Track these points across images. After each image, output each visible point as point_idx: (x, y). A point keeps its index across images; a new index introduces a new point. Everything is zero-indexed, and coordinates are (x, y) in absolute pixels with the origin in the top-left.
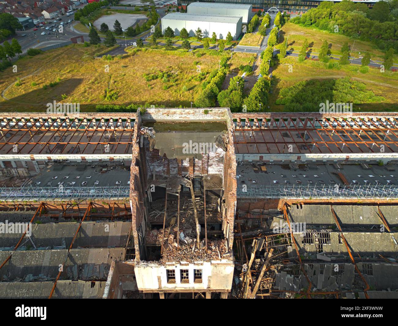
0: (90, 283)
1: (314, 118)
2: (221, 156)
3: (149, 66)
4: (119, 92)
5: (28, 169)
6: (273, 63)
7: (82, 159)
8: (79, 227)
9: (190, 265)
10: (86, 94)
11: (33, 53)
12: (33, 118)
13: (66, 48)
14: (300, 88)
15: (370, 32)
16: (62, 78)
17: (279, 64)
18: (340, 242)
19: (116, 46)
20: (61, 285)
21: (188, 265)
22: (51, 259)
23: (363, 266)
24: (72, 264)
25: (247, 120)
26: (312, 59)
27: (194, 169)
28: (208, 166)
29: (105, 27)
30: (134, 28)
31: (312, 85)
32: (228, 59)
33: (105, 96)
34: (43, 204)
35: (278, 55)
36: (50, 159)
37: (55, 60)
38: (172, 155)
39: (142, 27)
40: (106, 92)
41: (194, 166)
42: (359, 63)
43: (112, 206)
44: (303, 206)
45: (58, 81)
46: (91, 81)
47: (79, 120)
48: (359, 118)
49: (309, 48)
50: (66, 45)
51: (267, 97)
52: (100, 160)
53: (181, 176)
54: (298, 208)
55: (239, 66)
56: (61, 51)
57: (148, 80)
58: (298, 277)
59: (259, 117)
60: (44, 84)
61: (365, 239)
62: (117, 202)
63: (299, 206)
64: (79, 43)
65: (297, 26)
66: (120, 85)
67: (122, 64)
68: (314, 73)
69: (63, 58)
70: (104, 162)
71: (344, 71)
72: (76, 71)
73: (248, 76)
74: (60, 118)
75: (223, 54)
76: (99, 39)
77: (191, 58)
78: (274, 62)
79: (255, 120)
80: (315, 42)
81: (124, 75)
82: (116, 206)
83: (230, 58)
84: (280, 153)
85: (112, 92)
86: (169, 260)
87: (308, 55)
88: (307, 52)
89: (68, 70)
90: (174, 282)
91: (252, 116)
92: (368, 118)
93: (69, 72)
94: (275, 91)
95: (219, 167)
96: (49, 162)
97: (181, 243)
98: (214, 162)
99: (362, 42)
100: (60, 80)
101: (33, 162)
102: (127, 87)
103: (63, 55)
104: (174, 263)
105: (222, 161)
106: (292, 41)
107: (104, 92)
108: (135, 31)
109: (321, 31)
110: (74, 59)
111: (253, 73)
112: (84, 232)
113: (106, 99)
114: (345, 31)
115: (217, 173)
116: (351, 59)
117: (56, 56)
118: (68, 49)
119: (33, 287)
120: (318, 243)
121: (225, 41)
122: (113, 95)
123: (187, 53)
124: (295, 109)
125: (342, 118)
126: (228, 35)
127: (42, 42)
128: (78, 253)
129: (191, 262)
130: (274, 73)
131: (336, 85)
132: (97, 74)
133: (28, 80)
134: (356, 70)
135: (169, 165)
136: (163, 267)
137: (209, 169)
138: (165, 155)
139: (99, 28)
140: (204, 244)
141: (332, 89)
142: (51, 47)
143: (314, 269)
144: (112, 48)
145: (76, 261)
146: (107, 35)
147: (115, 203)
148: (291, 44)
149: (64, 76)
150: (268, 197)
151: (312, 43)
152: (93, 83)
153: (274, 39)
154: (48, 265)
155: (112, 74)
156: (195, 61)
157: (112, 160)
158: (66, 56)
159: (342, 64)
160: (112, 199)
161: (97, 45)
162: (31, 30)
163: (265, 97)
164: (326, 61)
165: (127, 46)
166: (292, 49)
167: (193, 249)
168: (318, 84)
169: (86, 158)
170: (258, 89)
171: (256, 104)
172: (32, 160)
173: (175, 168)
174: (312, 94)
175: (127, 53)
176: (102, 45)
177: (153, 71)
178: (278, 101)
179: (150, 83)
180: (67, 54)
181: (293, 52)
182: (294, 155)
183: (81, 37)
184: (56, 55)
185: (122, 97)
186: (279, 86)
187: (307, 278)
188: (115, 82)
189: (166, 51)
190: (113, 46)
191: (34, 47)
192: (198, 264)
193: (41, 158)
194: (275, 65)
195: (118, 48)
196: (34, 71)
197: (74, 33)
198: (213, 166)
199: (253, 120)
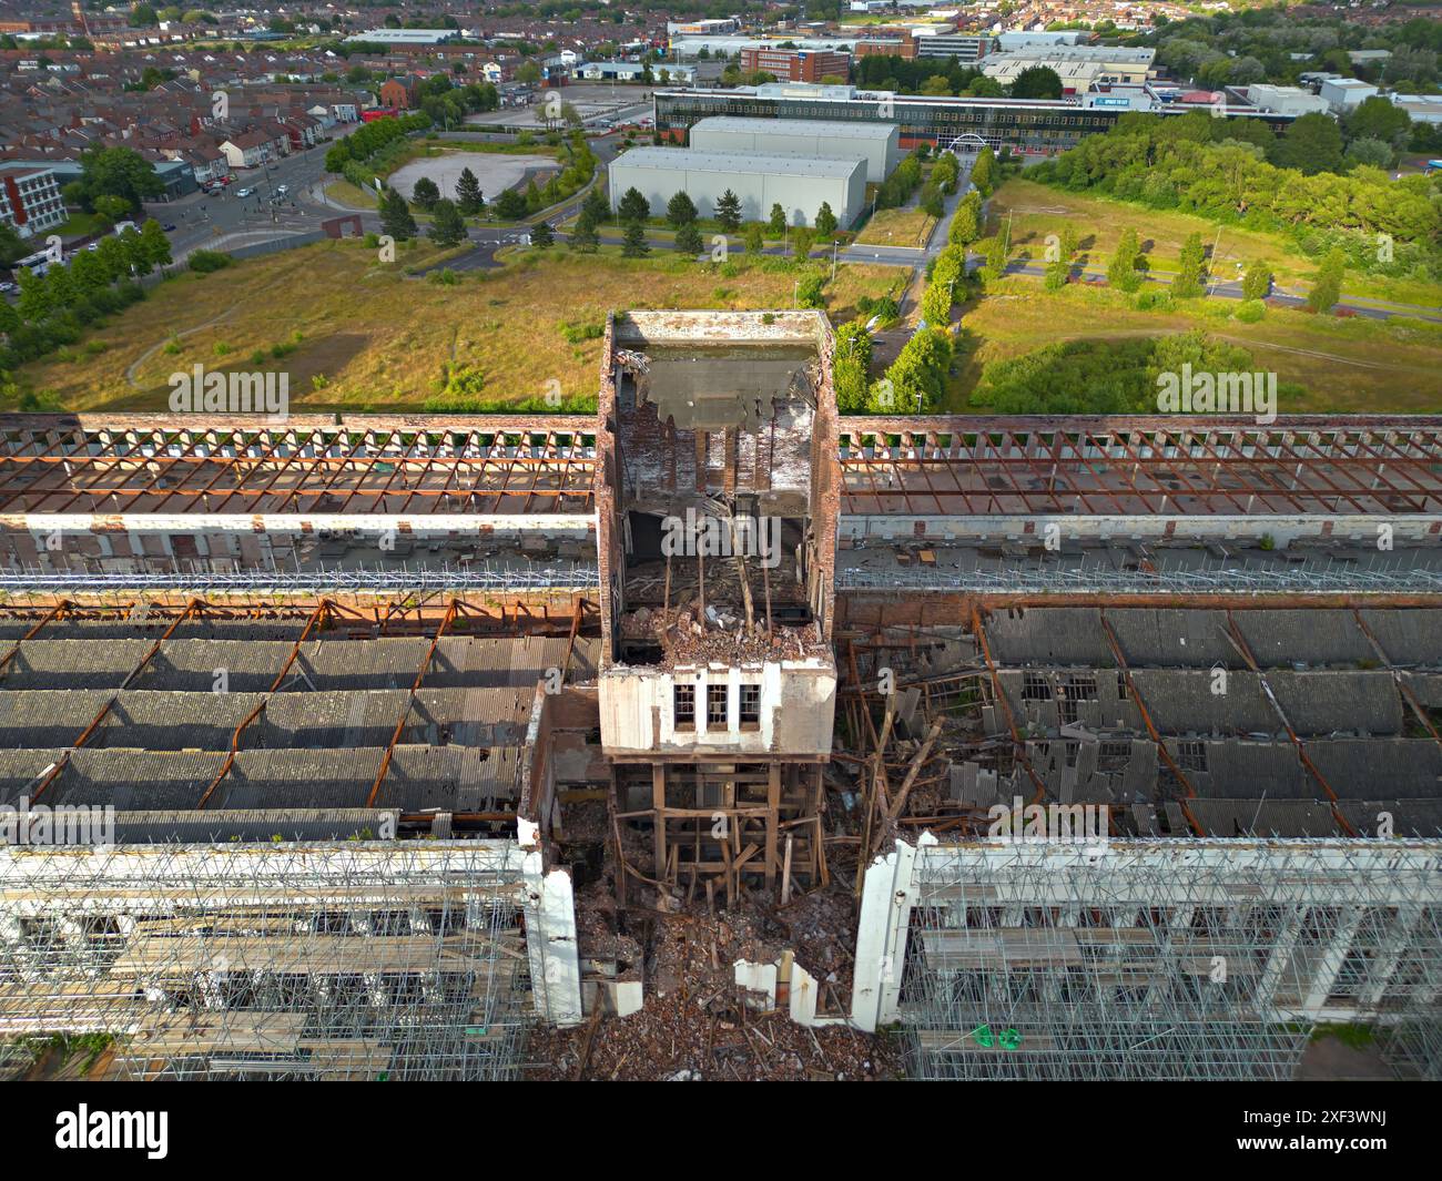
0: (477, 750)
1: (1081, 431)
2: (804, 439)
3: (574, 303)
4: (486, 373)
5: (241, 559)
6: (962, 294)
7: (402, 531)
8: (431, 648)
9: (732, 670)
10: (385, 376)
11: (206, 264)
12: (241, 432)
13: (308, 252)
14: (1047, 360)
15: (1275, 204)
16: (306, 334)
17: (985, 296)
18: (1122, 696)
19: (465, 244)
20: (405, 756)
21: (726, 671)
22: (366, 711)
23: (1180, 746)
24: (422, 721)
25: (879, 439)
26: (1089, 283)
27: (736, 478)
28: (774, 466)
29: (426, 189)
30: (522, 192)
31: (1084, 352)
32: (823, 282)
33: (445, 383)
34: (327, 604)
35: (982, 270)
36: (307, 530)
37: (278, 283)
38: (688, 420)
39: (545, 191)
40: (446, 372)
41: (737, 468)
42: (1236, 295)
43: (510, 611)
44: (1026, 610)
45: (295, 341)
46: (395, 341)
47: (377, 436)
48: (1216, 433)
49: (1080, 253)
50: (307, 242)
51: (941, 382)
52: (454, 533)
53: (703, 494)
54: (1012, 616)
55: (855, 303)
56: (292, 261)
57: (574, 341)
58: (1009, 776)
59: (917, 428)
60: (254, 350)
61: (1189, 687)
62: (524, 601)
63: (1015, 611)
64: (347, 236)
65: (1045, 189)
66: (487, 353)
67: (490, 297)
68: (1092, 321)
69: (303, 278)
70: (463, 537)
71: (1185, 318)
72: (346, 313)
73: (885, 329)
74: (321, 433)
75: (807, 266)
76: (412, 225)
77: (705, 280)
78: (968, 290)
79: (904, 439)
80: (1099, 234)
81: (498, 326)
82: (521, 612)
83: (828, 280)
84: (972, 513)
85: (466, 372)
86: (682, 661)
87: (1075, 274)
88: (1072, 262)
89: (323, 314)
90: (693, 729)
91: (896, 426)
92: (1243, 433)
93: (328, 316)
94: (968, 369)
95: (798, 472)
96: (303, 537)
97: (710, 627)
98: (785, 455)
99: (1252, 234)
100: (301, 338)
101: (260, 537)
102: (509, 360)
103: (302, 270)
104: (693, 667)
105: (807, 453)
106: (1028, 231)
107: (439, 371)
108: (524, 202)
109: (1122, 203)
110: (338, 282)
111: (902, 322)
112: (445, 661)
113: (448, 390)
114: (1199, 201)
115: (795, 486)
116: (1211, 283)
117: (279, 274)
118: (315, 255)
119: (334, 759)
120: (1063, 697)
121: (813, 233)
122: (468, 379)
123: (692, 265)
124: (1025, 408)
125: (1164, 432)
126: (821, 212)
127: (226, 233)
128: (437, 696)
129: (734, 665)
130: (967, 321)
131: (1158, 353)
132: (413, 324)
133: (201, 339)
134: (1225, 314)
135: (674, 465)
136: (667, 677)
137: (776, 475)
138: (671, 418)
139: (408, 194)
140: (765, 627)
141: (1143, 363)
142: (264, 249)
143: (1050, 754)
144: (453, 252)
145: (433, 715)
146: (439, 214)
147: (519, 604)
148: (1024, 241)
149: (314, 328)
150: (931, 588)
151: (1092, 239)
152: (403, 346)
153: (970, 224)
154: (360, 724)
155: (460, 324)
156: (718, 287)
157: (486, 532)
158: (311, 274)
159: (1181, 295)
160: (512, 590)
161: (407, 244)
162: (190, 200)
163: (936, 382)
164: (1131, 286)
165: (502, 245)
166: (1027, 256)
167: (739, 637)
168: (1105, 349)
169: (413, 527)
170: (913, 357)
171: (908, 396)
172: (256, 531)
173: (688, 473)
174: (1084, 376)
175: (502, 265)
176: (423, 240)
177: (589, 316)
178: (975, 393)
179: (580, 347)
180: (313, 268)
181: (1029, 264)
182: (1015, 518)
183: (356, 219)
184: (278, 269)
185: (496, 386)
186: (979, 356)
187: (1032, 776)
188: (472, 344)
189: (627, 260)
190: (455, 245)
191: (209, 247)
192: (750, 671)
193: (282, 527)
194: (969, 299)
195: (473, 251)
196: (215, 315)
197: (325, 210)
198: (785, 468)
199: (896, 441)
